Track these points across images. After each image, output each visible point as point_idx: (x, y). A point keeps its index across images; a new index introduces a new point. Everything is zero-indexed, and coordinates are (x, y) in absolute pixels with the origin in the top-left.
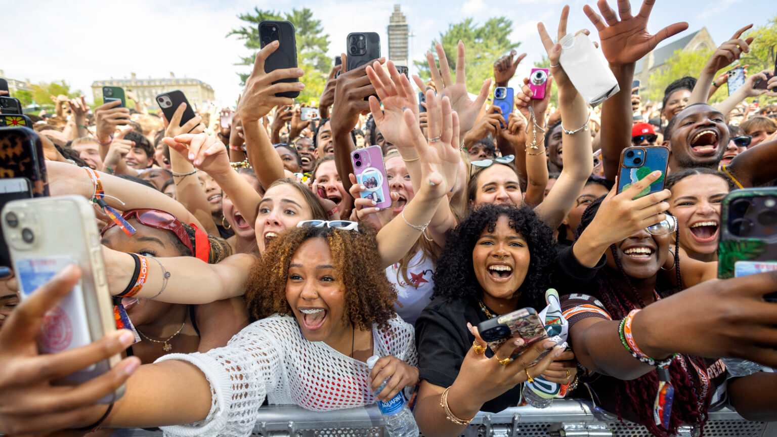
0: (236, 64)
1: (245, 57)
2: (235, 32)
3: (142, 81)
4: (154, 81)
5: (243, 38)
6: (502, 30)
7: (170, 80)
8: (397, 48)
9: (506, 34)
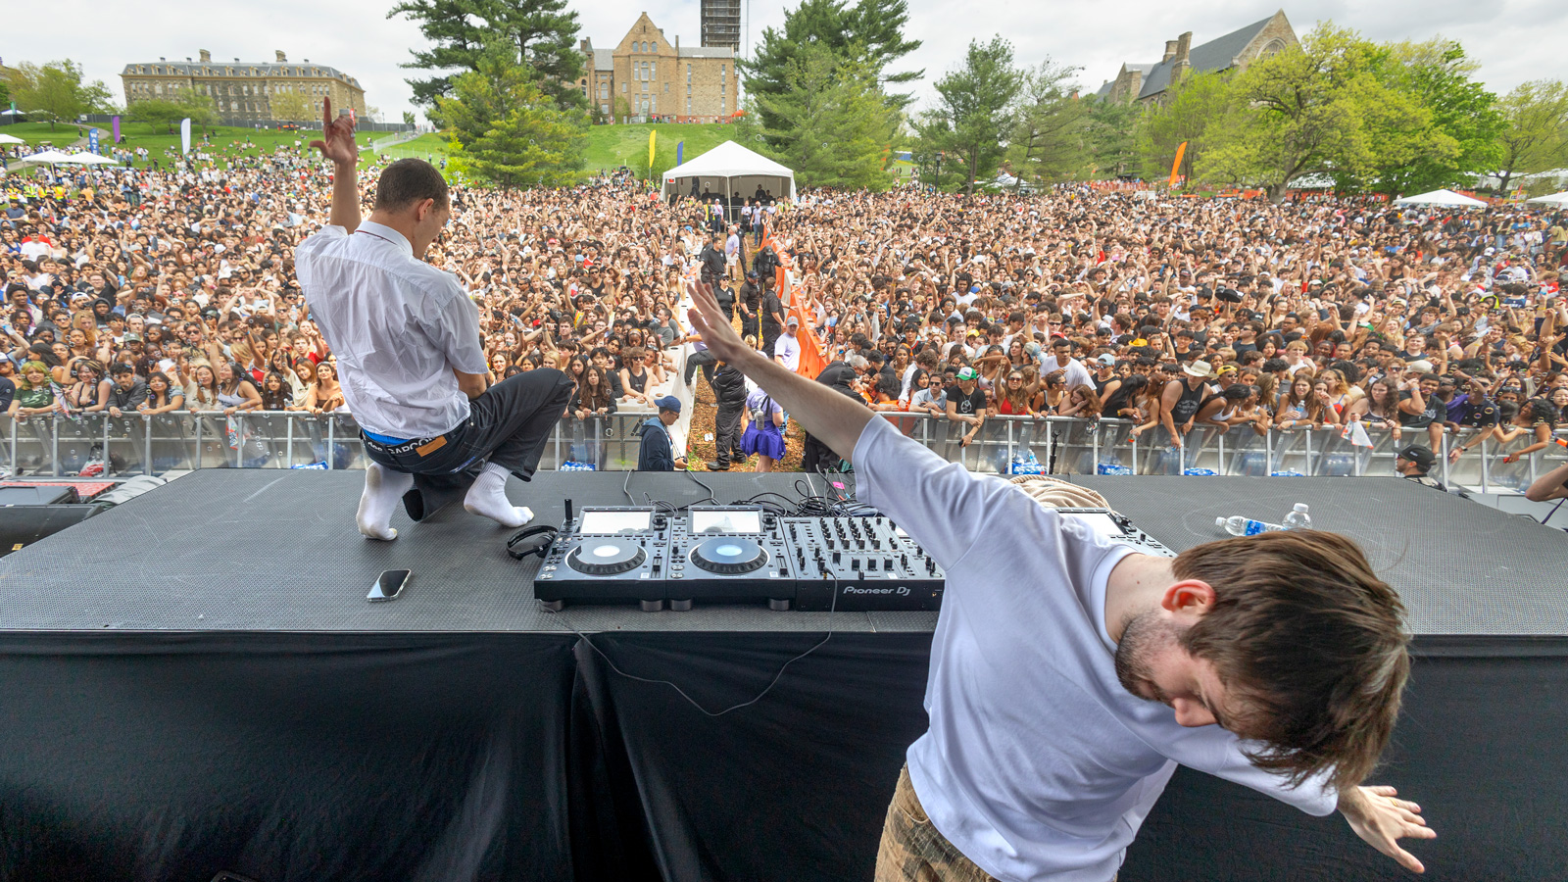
0: (404, 66)
1: (420, 51)
2: (406, 8)
3: (222, 68)
4: (247, 68)
5: (419, 17)
6: (886, 17)
7: (277, 68)
8: (718, 19)
9: (894, 25)
